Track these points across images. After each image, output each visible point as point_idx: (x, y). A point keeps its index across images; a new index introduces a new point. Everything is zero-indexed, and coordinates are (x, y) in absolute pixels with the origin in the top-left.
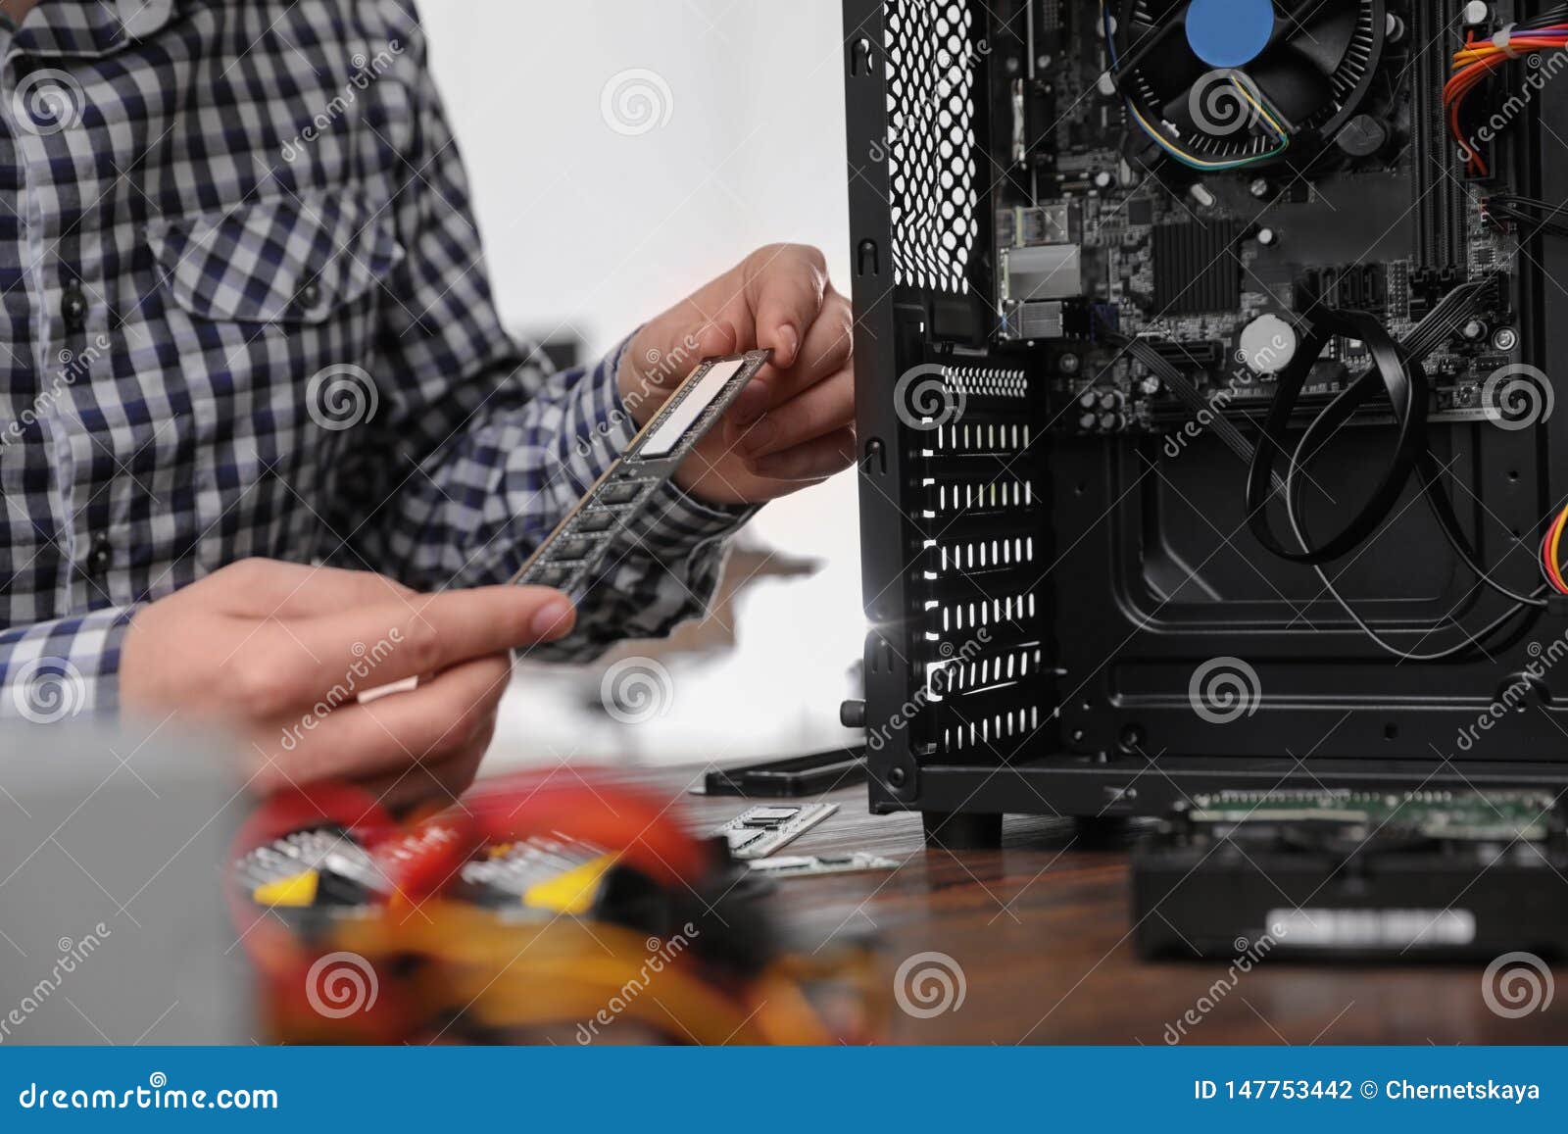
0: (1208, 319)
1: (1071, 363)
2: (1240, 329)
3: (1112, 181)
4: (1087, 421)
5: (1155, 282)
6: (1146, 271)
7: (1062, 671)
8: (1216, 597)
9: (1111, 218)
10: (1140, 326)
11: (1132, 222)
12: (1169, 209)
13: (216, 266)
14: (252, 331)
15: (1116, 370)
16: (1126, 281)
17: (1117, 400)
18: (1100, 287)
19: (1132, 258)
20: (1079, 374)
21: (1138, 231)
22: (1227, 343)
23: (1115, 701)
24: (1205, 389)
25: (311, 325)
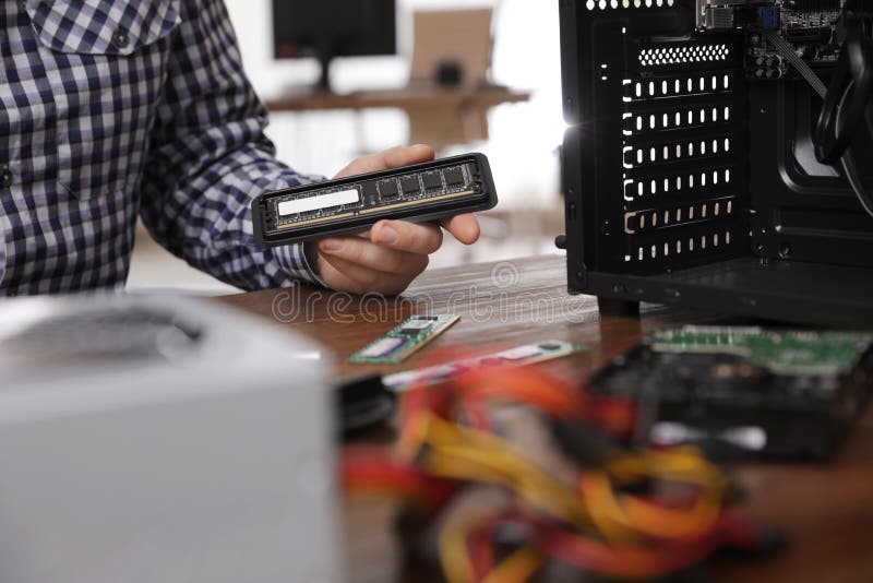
0: (824, 14)
4: (759, 73)
7: (753, 211)
10: (790, 17)
13: (67, 24)
14: (88, 60)
17: (776, 60)
23: (778, 228)
24: (821, 56)
25: (123, 57)
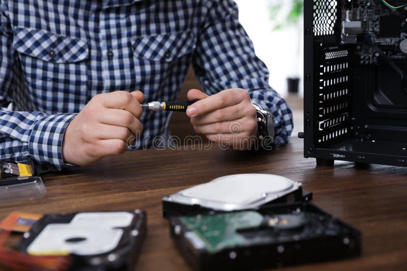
0: (392, 38)
1: (359, 47)
2: (400, 41)
3: (371, 5)
4: (362, 62)
5: (380, 29)
6: (378, 26)
7: (353, 119)
8: (392, 104)
9: (370, 13)
10: (376, 39)
11: (376, 14)
12: (384, 12)
13: (147, 47)
14: (152, 63)
15: (370, 50)
16: (373, 28)
17: (369, 57)
18: (367, 30)
19: (375, 23)
20: (360, 50)
21: (376, 17)
22: (397, 45)
23: (366, 127)
24: (391, 55)
25: (167, 62)
